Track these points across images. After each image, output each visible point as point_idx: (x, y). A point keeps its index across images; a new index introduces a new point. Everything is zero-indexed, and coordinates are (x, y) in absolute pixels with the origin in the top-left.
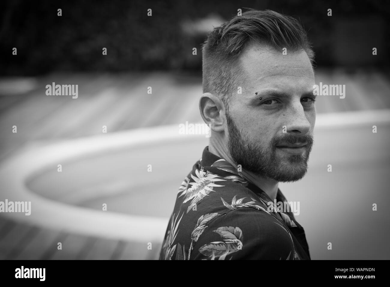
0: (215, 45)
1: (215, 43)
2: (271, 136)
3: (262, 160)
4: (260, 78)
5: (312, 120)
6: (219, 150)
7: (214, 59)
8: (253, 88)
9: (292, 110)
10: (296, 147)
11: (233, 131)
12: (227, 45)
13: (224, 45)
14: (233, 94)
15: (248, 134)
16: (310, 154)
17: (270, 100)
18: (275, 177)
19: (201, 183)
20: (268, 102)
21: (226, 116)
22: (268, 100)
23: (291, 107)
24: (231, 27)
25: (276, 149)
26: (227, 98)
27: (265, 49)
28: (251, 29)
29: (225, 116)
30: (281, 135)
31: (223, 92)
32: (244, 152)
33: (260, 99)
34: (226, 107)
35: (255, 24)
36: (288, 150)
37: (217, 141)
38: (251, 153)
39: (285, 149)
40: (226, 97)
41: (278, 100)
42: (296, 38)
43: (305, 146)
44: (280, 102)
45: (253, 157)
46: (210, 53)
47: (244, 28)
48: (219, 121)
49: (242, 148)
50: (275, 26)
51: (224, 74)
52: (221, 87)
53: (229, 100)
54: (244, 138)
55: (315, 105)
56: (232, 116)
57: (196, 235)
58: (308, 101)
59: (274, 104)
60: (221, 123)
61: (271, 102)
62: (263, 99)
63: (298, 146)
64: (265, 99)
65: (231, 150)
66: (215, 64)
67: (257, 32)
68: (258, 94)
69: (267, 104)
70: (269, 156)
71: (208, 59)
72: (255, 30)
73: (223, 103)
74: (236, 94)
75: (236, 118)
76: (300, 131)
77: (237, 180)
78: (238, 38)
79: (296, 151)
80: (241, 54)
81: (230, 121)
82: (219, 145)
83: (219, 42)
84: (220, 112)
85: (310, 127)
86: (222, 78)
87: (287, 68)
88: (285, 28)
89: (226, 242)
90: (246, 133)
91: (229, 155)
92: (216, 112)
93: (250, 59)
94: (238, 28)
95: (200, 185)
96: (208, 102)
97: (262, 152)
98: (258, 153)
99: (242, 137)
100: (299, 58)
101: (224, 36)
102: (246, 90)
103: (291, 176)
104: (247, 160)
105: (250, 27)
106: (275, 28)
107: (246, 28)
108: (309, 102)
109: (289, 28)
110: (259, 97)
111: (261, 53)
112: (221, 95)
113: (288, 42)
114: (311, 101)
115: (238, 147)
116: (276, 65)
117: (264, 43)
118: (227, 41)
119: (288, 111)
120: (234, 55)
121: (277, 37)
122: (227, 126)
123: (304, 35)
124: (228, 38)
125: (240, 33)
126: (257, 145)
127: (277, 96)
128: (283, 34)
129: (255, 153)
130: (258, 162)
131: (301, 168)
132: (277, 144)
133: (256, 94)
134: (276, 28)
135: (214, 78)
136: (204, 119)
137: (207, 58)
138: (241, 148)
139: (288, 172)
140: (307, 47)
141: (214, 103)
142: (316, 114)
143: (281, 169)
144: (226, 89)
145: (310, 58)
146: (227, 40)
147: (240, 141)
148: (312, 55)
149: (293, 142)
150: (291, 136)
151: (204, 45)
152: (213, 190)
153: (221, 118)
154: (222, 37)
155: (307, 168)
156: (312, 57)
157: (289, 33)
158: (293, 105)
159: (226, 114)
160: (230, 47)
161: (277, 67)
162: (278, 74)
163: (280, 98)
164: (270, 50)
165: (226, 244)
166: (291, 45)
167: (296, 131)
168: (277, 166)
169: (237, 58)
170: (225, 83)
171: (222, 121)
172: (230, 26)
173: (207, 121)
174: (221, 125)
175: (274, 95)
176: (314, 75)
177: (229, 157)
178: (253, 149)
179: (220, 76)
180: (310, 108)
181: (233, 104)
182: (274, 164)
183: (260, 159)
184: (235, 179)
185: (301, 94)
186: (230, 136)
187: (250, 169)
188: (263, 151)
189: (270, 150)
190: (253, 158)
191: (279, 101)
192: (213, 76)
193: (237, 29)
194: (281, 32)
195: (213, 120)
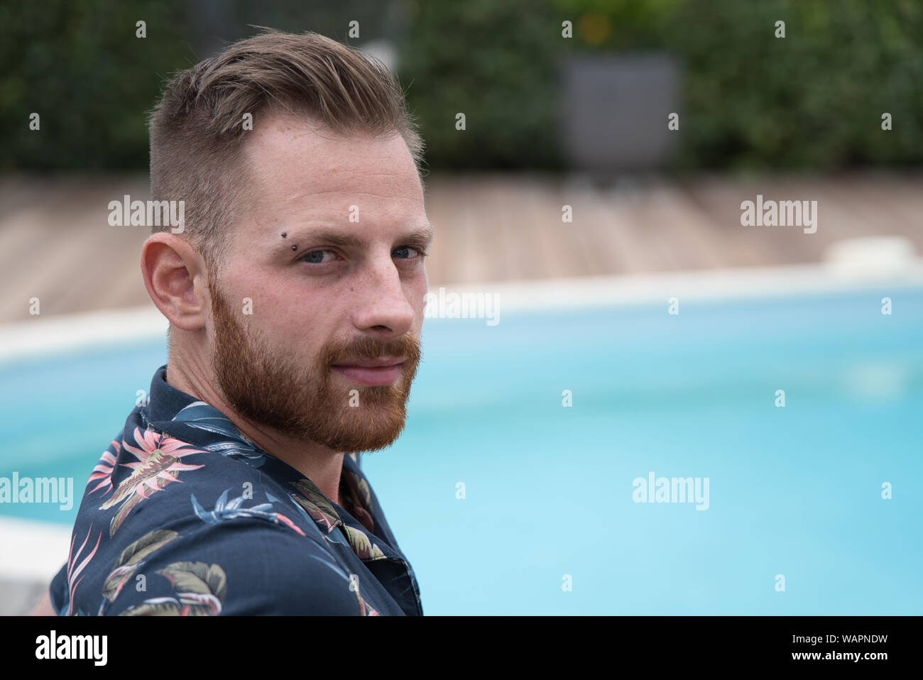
0: (182, 114)
1: (180, 110)
2: (319, 340)
3: (298, 398)
4: (293, 197)
5: (418, 304)
6: (192, 377)
7: (178, 150)
8: (276, 220)
9: (371, 276)
10: (380, 368)
11: (226, 327)
12: (211, 116)
13: (203, 114)
14: (228, 235)
15: (263, 336)
16: (412, 385)
17: (318, 251)
18: (329, 440)
19: (152, 464)
20: (314, 257)
21: (211, 291)
22: (313, 252)
23: (369, 269)
24: (221, 72)
25: (332, 370)
26: (214, 247)
27: (305, 127)
28: (270, 78)
29: (208, 290)
30: (345, 338)
31: (202, 230)
32: (254, 379)
33: (294, 250)
34: (209, 267)
35: (278, 66)
36: (361, 374)
37: (186, 355)
38: (270, 383)
39: (352, 372)
40: (211, 243)
41: (337, 251)
42: (379, 103)
43: (401, 365)
44: (343, 256)
45: (274, 392)
46: (170, 133)
47: (253, 75)
48: (193, 303)
49: (249, 368)
50: (330, 72)
51: (205, 187)
52: (198, 219)
53: (216, 251)
54: (254, 346)
55: (427, 266)
56: (226, 290)
57: (114, 587)
58: (409, 256)
59: (329, 261)
60: (198, 309)
61: (322, 257)
62: (300, 250)
63: (385, 365)
64: (305, 251)
65: (222, 374)
66: (183, 161)
67: (285, 86)
68: (289, 236)
69: (313, 262)
70: (313, 388)
71: (163, 149)
72: (280, 80)
73: (202, 258)
74: (235, 236)
75: (233, 296)
76: (390, 327)
77: (236, 452)
78: (238, 98)
79: (378, 378)
80: (247, 139)
81: (219, 304)
82: (192, 365)
83: (192, 107)
84: (195, 281)
85: (414, 320)
86: (200, 198)
87: (359, 174)
88: (353, 77)
89: (183, 601)
90: (259, 332)
91: (217, 386)
92: (185, 281)
93: (268, 150)
94: (237, 74)
95: (149, 467)
96: (165, 254)
97: (298, 379)
98: (287, 382)
99: (250, 342)
100: (387, 152)
101: (204, 92)
102: (259, 225)
103: (368, 437)
104: (261, 398)
105: (268, 71)
106: (328, 77)
107: (257, 75)
108: (413, 258)
109: (360, 77)
110: (290, 244)
111: (295, 138)
112: (198, 240)
113: (361, 112)
114: (416, 257)
115: (238, 367)
116: (332, 167)
117: (303, 112)
118: (211, 105)
119: (361, 279)
120: (231, 139)
121: (333, 98)
122: (212, 315)
123: (397, 96)
124: (212, 98)
125: (243, 87)
126: (284, 362)
127: (335, 242)
128: (349, 92)
129: (281, 381)
130: (288, 403)
131: (390, 418)
132: (333, 361)
133: (284, 236)
134: (330, 76)
135: (181, 196)
136: (155, 298)
137: (162, 147)
138: (246, 369)
139: (359, 428)
140: (407, 126)
141: (181, 259)
142: (428, 288)
143: (342, 421)
144: (209, 223)
145: (414, 153)
146: (211, 102)
147: (243, 352)
148: (419, 146)
149: (373, 355)
150: (368, 341)
151: (155, 114)
152: (177, 478)
153: (198, 297)
154: (198, 94)
155: (405, 417)
156: (418, 151)
157: (361, 89)
158: (373, 266)
159: (210, 286)
160: (220, 120)
161: (334, 171)
162: (337, 189)
163: (342, 247)
164: (317, 130)
165: (181, 604)
166: (368, 120)
167: (380, 327)
168: (334, 413)
169: (238, 147)
170: (206, 210)
171: (201, 302)
172: (218, 68)
173: (161, 302)
174: (196, 313)
175: (328, 240)
176: (422, 192)
177: (216, 393)
178: (274, 372)
179: (194, 192)
180: (414, 272)
181: (227, 261)
182: (327, 407)
183: (291, 397)
184: (229, 449)
185: (392, 239)
186: (220, 339)
187: (267, 420)
188: (300, 376)
189: (316, 375)
190: (276, 395)
191: (340, 254)
192: (176, 191)
193: (236, 76)
194: (342, 87)
195: (176, 300)
